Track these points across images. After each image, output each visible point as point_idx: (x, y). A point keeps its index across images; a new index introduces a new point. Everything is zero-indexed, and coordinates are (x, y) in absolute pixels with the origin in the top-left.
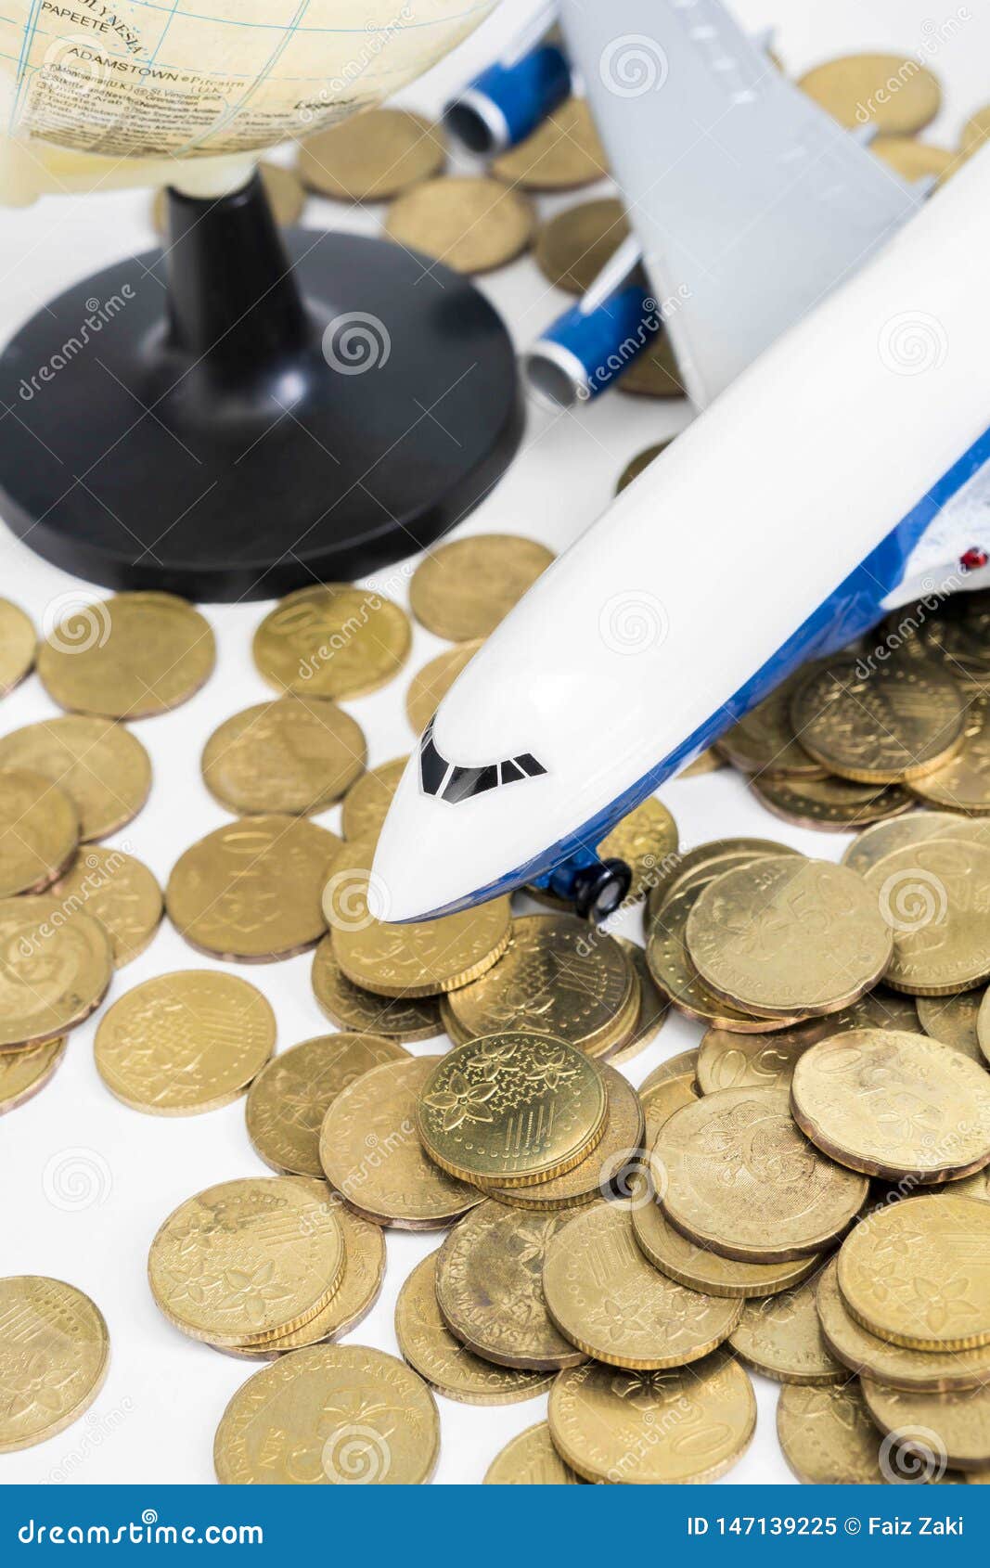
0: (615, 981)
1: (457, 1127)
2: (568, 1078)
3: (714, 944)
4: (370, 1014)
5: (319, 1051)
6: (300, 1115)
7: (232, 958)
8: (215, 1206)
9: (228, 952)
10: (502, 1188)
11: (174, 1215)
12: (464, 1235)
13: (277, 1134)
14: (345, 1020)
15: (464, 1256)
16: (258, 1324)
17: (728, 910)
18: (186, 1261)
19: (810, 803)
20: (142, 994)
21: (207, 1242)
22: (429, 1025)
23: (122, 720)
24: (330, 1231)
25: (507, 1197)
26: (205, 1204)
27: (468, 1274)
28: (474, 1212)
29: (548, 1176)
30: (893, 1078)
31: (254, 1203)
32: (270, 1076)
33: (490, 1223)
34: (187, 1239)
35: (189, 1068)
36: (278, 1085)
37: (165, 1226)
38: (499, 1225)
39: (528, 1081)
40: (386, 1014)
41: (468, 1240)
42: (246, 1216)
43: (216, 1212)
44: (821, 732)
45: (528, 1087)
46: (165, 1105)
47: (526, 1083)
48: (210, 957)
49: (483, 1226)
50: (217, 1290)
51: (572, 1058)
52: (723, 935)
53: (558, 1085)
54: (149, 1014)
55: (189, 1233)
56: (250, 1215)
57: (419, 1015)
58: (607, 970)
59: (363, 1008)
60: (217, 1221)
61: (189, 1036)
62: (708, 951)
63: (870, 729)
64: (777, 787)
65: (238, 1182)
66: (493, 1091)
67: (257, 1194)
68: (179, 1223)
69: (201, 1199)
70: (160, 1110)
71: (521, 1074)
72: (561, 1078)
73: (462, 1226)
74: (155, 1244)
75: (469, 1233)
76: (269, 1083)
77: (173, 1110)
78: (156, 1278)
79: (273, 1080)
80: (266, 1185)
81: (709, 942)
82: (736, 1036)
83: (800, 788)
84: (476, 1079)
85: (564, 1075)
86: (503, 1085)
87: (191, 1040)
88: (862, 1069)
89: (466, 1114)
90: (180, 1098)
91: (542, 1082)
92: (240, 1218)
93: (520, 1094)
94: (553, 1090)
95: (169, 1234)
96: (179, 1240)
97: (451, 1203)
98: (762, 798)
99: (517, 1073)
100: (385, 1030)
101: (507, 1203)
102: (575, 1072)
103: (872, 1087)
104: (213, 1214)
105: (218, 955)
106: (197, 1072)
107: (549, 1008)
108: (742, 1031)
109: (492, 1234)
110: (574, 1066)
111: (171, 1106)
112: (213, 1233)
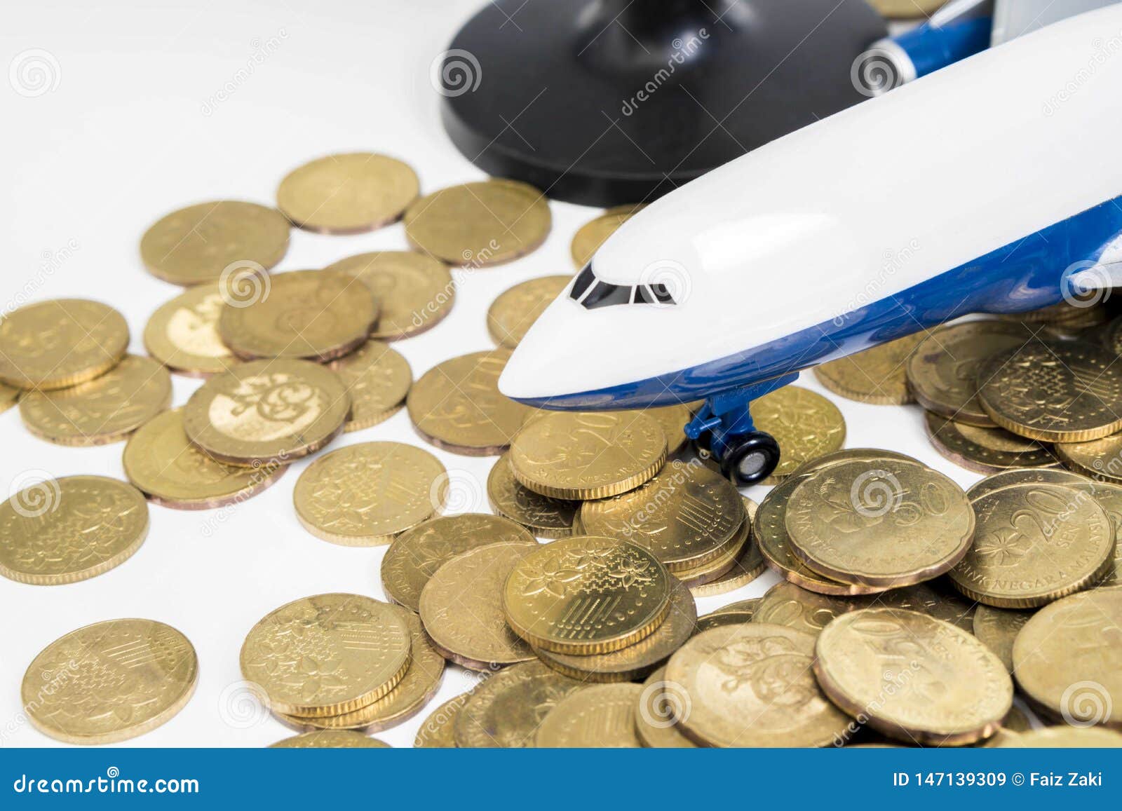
0: (723, 526)
1: (533, 595)
2: (643, 582)
3: (810, 510)
4: (521, 507)
5: (468, 523)
6: (426, 565)
7: (439, 443)
8: (321, 608)
9: (437, 438)
10: (547, 650)
11: (286, 607)
12: (503, 679)
13: (402, 573)
14: (500, 507)
15: (493, 694)
16: (308, 700)
17: (835, 488)
18: (278, 640)
19: (967, 442)
20: (355, 450)
21: (301, 631)
22: (564, 526)
23: (450, 264)
24: (400, 649)
25: (550, 659)
26: (314, 604)
27: (489, 709)
28: (520, 666)
29: (588, 650)
30: (917, 653)
31: (353, 614)
32: (419, 531)
33: (528, 676)
34: (287, 625)
35: (362, 510)
36: (422, 539)
37: (276, 612)
38: (535, 680)
39: (609, 576)
40: (534, 510)
41: (504, 684)
42: (341, 621)
43: (320, 612)
44: (999, 388)
45: (606, 581)
46: (330, 531)
47: (606, 578)
48: (424, 439)
49: (521, 677)
50: (290, 666)
51: (652, 570)
52: (821, 506)
53: (631, 586)
54: (353, 465)
55: (291, 621)
56: (345, 621)
57: (560, 517)
58: (722, 517)
59: (519, 502)
60: (317, 618)
61: (375, 488)
62: (802, 514)
63: (1042, 395)
64: (946, 425)
65: (348, 596)
66: (577, 577)
67: (358, 607)
68: (287, 613)
69: (313, 601)
70: (324, 533)
71: (606, 570)
72: (636, 581)
73: (505, 672)
74: (262, 622)
75: (507, 679)
76: (417, 536)
77: (334, 537)
78: (248, 645)
79: (421, 535)
80: (369, 603)
81: (807, 507)
82: (804, 591)
83: (965, 430)
84: (568, 565)
85: (640, 579)
86: (587, 574)
87: (374, 492)
88: (893, 639)
89: (545, 588)
90: (342, 529)
91: (619, 580)
92: (336, 621)
93: (597, 584)
94: (625, 588)
95: (277, 618)
96: (280, 624)
97: (506, 653)
98: (929, 431)
99: (602, 568)
100: (526, 520)
101: (549, 664)
102: (650, 580)
103: (894, 652)
104: (317, 614)
105: (430, 439)
106: (366, 514)
107: (660, 532)
108: (809, 588)
109: (525, 684)
110: (651, 575)
111: (333, 533)
112: (309, 626)
